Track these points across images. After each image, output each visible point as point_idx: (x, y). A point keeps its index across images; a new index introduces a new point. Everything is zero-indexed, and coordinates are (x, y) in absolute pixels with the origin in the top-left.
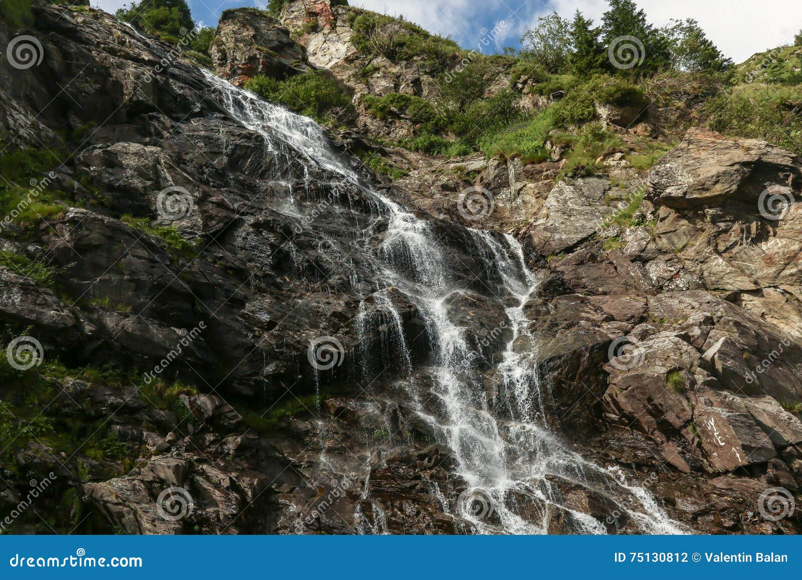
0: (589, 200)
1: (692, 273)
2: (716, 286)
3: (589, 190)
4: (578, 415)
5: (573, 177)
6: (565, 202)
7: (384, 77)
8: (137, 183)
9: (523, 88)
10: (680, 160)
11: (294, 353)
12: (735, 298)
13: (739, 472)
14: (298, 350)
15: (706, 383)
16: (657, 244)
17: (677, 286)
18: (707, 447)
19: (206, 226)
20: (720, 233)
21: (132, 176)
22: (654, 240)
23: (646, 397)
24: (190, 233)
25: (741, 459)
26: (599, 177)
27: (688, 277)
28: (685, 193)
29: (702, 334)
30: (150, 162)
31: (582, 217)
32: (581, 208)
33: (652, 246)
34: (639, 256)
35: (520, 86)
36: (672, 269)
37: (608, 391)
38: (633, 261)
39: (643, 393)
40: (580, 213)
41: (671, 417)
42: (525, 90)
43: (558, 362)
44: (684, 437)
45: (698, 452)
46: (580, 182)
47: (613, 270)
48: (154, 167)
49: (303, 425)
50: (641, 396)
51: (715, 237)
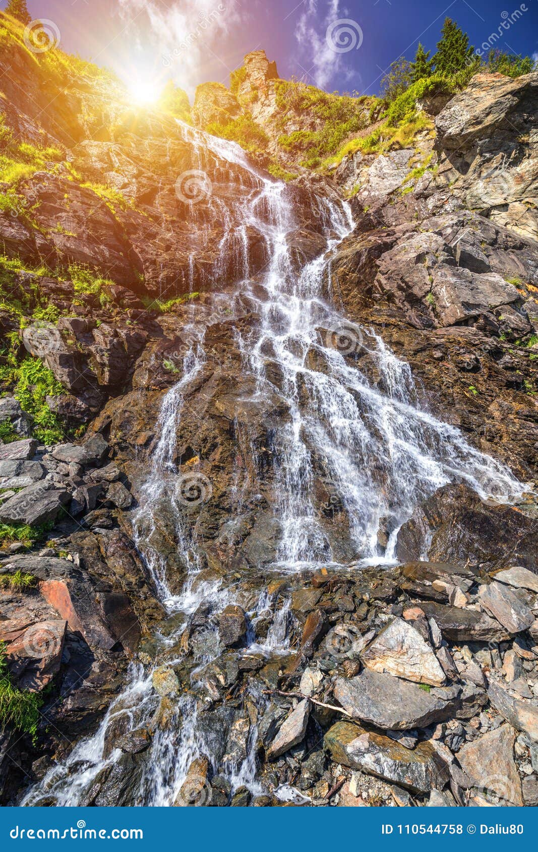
0: (399, 165)
1: (457, 198)
2: (474, 207)
3: (399, 159)
4: (355, 297)
5: (389, 151)
6: (381, 168)
7: (294, 124)
8: (98, 165)
9: (377, 117)
10: (463, 103)
11: (180, 264)
12: (486, 213)
13: (458, 323)
14: (182, 262)
15: (445, 261)
16: (436, 182)
17: (446, 210)
18: (438, 309)
19: (139, 191)
20: (484, 162)
21: (96, 161)
22: (435, 179)
23: (399, 277)
24: (129, 196)
25: (460, 314)
26: (409, 149)
27: (455, 201)
28: (462, 130)
29: (453, 232)
30: (106, 150)
31: (391, 178)
32: (392, 172)
33: (433, 184)
34: (422, 194)
35: (376, 115)
36: (444, 197)
37: (376, 278)
38: (417, 199)
39: (398, 275)
40: (391, 175)
41: (416, 291)
42: (379, 119)
43: (345, 260)
44: (423, 304)
45: (432, 314)
46: (393, 153)
47: (403, 208)
48: (108, 154)
49: (184, 308)
50: (396, 277)
51: (480, 166)
